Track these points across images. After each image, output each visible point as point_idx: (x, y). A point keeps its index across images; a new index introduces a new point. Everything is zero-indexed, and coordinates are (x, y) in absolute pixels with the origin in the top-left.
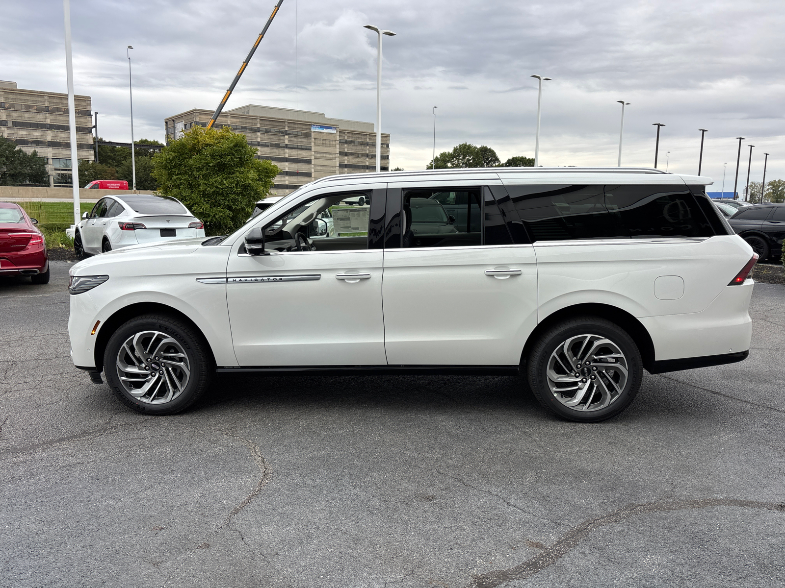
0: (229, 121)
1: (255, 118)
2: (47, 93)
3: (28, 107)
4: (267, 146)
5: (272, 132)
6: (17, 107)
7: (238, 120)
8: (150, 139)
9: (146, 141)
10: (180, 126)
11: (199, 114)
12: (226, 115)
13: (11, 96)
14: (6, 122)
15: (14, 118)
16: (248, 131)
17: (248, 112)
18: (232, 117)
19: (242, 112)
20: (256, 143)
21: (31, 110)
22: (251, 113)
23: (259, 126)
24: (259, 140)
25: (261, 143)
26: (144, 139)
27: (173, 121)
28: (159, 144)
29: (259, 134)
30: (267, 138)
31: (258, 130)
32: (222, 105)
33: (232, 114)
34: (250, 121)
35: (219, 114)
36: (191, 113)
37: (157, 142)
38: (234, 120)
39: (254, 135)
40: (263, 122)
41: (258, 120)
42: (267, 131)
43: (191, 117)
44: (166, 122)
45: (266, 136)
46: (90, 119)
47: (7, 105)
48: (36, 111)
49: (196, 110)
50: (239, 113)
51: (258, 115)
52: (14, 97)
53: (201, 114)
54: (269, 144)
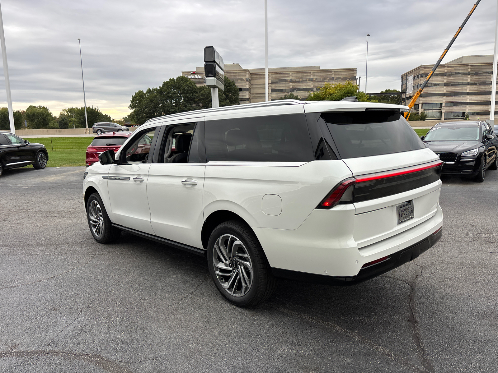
0: (446, 70)
1: (467, 65)
2: (334, 70)
3: (324, 79)
4: (475, 84)
5: (480, 74)
6: (319, 80)
7: (453, 69)
8: (392, 89)
9: (389, 90)
10: (411, 78)
11: (423, 68)
12: (444, 66)
13: (316, 74)
14: (313, 88)
15: (317, 86)
16: (460, 75)
17: (462, 62)
18: (449, 67)
19: (457, 63)
20: (467, 83)
21: (325, 80)
22: (464, 62)
23: (469, 70)
24: (469, 80)
25: (470, 83)
26: (388, 89)
27: (406, 75)
28: (397, 91)
29: (469, 76)
30: (475, 79)
31: (469, 74)
32: (440, 60)
33: (449, 65)
34: (463, 68)
35: (437, 66)
36: (419, 68)
37: (396, 90)
38: (450, 69)
39: (465, 78)
40: (473, 67)
41: (469, 66)
42: (476, 74)
43: (418, 71)
44: (402, 77)
45: (475, 77)
46: (355, 81)
47: (314, 80)
48: (327, 80)
49: (422, 66)
50: (455, 64)
51: (469, 63)
52: (317, 74)
53: (425, 68)
54: (477, 83)
